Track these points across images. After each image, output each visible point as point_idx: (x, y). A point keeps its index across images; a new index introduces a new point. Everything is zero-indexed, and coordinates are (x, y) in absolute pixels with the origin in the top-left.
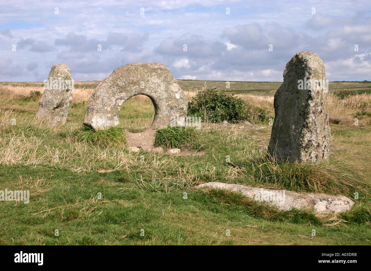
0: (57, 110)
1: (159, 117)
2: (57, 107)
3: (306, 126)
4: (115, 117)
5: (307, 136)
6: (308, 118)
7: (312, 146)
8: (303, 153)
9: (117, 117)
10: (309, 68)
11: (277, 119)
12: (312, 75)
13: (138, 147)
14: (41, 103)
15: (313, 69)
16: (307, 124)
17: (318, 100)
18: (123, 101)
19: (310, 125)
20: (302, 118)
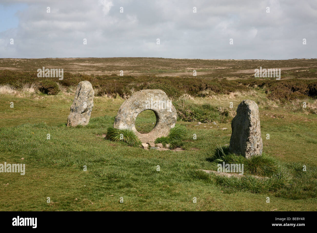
0: (84, 113)
1: (159, 124)
2: (84, 112)
3: (248, 140)
4: (132, 125)
5: (249, 146)
6: (249, 136)
7: (251, 150)
8: (247, 154)
9: (134, 124)
10: (250, 110)
11: (233, 134)
12: (251, 114)
13: (147, 143)
14: (72, 108)
15: (251, 111)
16: (248, 139)
17: (254, 127)
18: (137, 114)
19: (250, 139)
20: (246, 135)
